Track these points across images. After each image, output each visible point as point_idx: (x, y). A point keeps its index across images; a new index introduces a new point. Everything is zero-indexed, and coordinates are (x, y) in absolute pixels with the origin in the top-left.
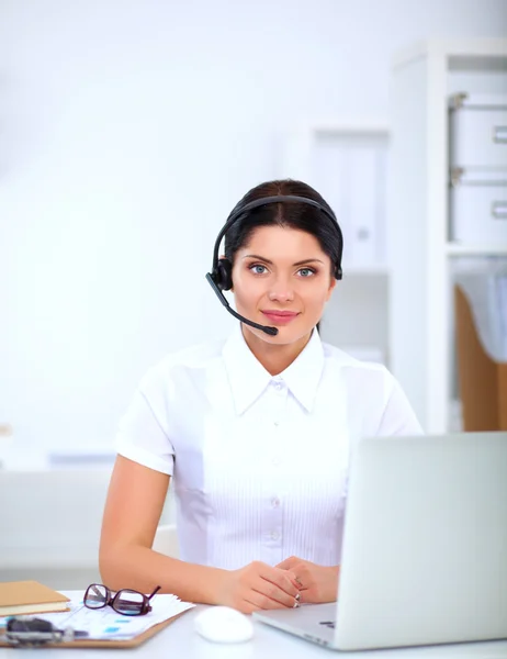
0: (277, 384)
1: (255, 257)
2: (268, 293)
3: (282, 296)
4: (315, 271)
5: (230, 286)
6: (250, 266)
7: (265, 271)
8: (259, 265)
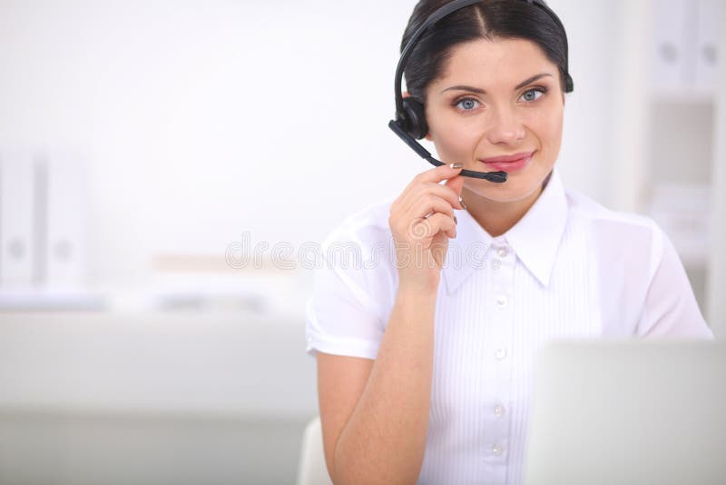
0: (500, 249)
1: (459, 88)
2: (487, 136)
3: (507, 135)
4: (544, 89)
5: (425, 131)
6: (455, 103)
7: (476, 105)
8: (466, 99)
